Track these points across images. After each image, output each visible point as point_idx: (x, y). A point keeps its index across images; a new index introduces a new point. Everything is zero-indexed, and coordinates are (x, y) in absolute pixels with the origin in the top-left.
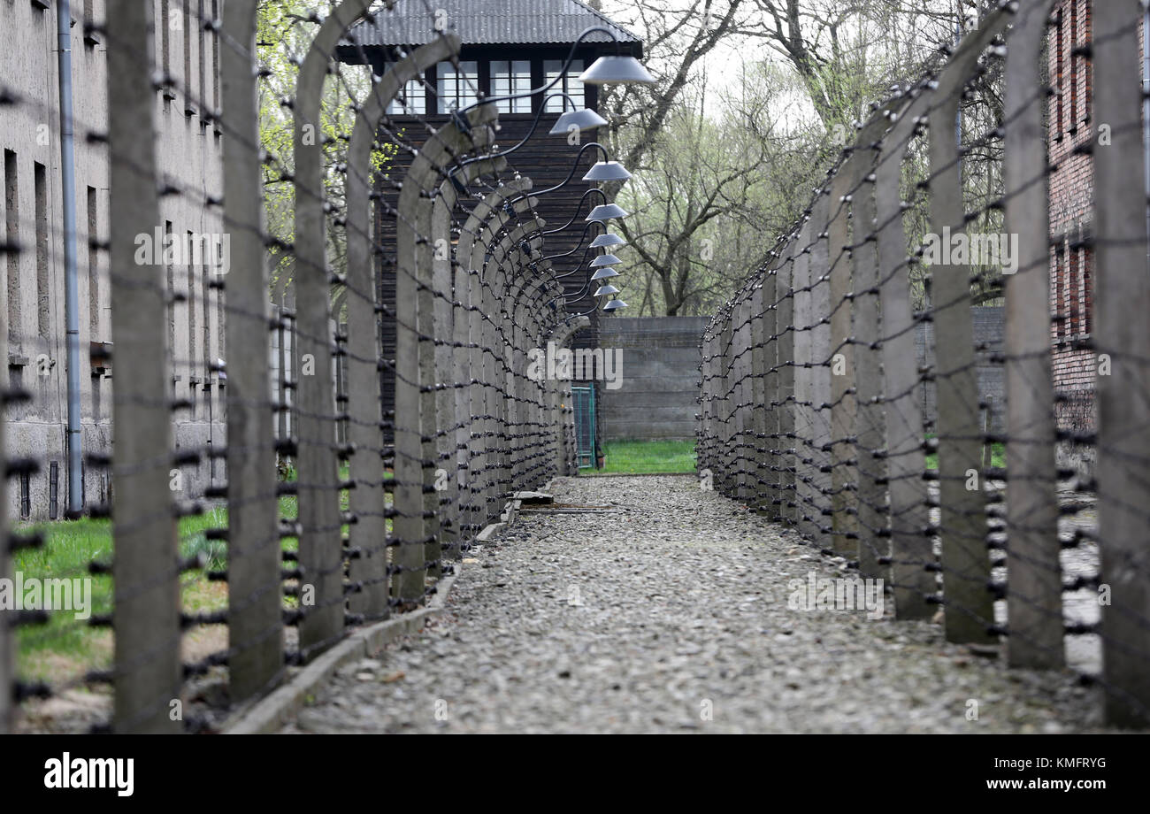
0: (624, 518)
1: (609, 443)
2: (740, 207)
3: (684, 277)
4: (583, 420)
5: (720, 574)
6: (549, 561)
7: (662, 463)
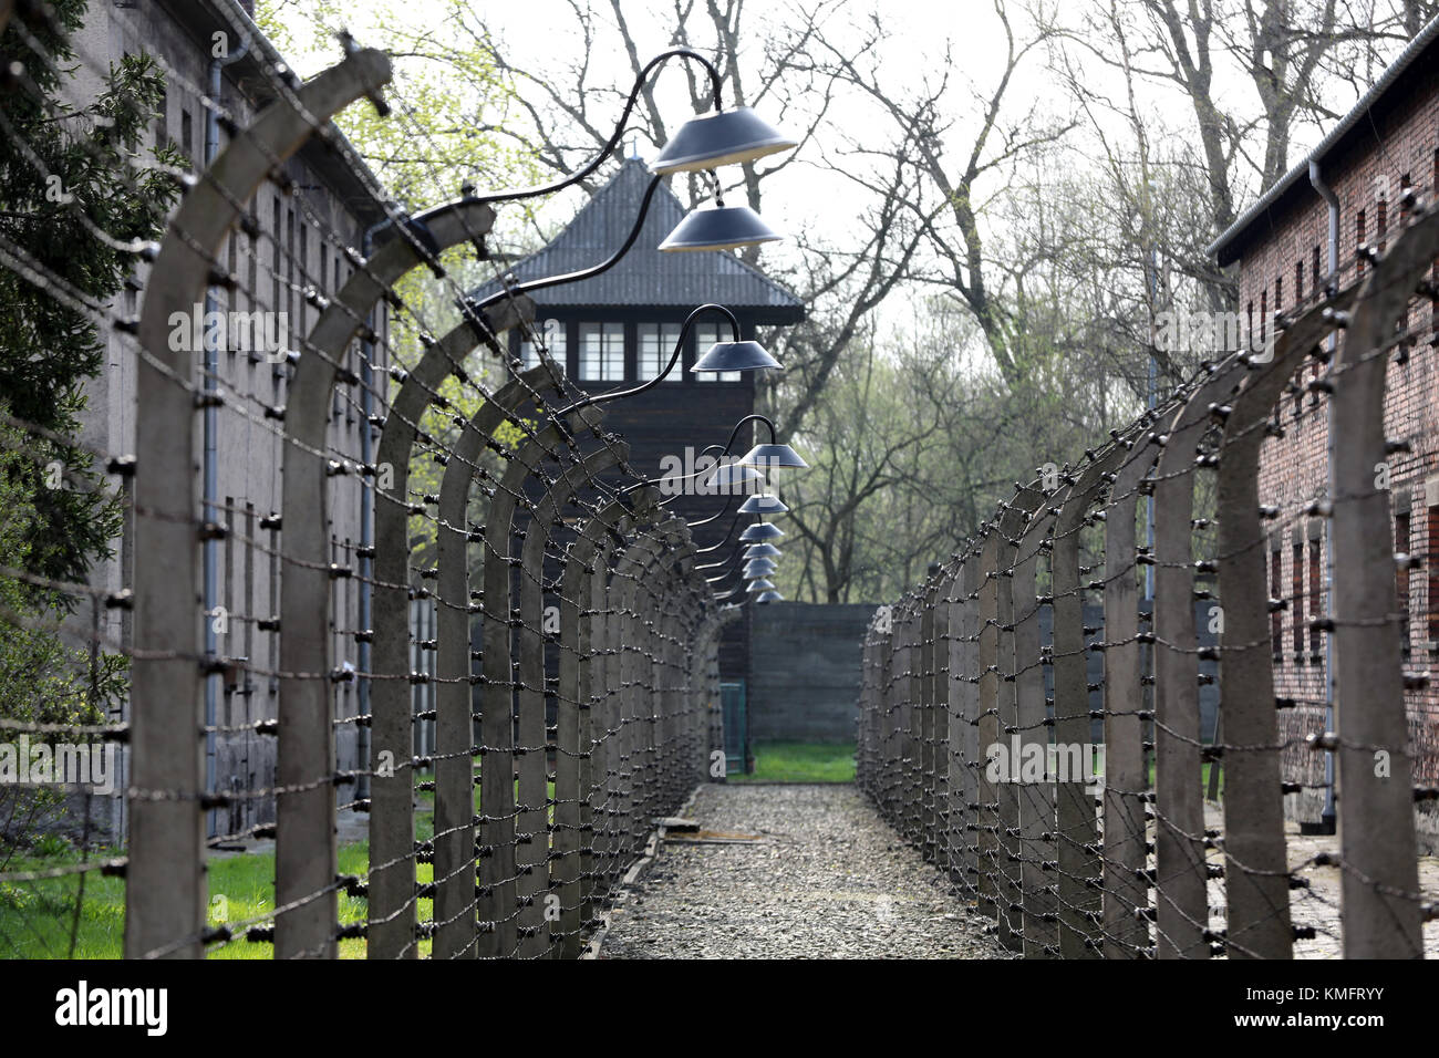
0: (774, 853)
1: (760, 743)
2: (913, 478)
3: (847, 555)
4: (731, 720)
5: (865, 934)
6: (698, 914)
7: (819, 769)
